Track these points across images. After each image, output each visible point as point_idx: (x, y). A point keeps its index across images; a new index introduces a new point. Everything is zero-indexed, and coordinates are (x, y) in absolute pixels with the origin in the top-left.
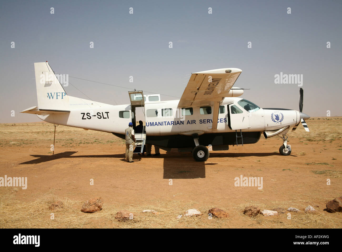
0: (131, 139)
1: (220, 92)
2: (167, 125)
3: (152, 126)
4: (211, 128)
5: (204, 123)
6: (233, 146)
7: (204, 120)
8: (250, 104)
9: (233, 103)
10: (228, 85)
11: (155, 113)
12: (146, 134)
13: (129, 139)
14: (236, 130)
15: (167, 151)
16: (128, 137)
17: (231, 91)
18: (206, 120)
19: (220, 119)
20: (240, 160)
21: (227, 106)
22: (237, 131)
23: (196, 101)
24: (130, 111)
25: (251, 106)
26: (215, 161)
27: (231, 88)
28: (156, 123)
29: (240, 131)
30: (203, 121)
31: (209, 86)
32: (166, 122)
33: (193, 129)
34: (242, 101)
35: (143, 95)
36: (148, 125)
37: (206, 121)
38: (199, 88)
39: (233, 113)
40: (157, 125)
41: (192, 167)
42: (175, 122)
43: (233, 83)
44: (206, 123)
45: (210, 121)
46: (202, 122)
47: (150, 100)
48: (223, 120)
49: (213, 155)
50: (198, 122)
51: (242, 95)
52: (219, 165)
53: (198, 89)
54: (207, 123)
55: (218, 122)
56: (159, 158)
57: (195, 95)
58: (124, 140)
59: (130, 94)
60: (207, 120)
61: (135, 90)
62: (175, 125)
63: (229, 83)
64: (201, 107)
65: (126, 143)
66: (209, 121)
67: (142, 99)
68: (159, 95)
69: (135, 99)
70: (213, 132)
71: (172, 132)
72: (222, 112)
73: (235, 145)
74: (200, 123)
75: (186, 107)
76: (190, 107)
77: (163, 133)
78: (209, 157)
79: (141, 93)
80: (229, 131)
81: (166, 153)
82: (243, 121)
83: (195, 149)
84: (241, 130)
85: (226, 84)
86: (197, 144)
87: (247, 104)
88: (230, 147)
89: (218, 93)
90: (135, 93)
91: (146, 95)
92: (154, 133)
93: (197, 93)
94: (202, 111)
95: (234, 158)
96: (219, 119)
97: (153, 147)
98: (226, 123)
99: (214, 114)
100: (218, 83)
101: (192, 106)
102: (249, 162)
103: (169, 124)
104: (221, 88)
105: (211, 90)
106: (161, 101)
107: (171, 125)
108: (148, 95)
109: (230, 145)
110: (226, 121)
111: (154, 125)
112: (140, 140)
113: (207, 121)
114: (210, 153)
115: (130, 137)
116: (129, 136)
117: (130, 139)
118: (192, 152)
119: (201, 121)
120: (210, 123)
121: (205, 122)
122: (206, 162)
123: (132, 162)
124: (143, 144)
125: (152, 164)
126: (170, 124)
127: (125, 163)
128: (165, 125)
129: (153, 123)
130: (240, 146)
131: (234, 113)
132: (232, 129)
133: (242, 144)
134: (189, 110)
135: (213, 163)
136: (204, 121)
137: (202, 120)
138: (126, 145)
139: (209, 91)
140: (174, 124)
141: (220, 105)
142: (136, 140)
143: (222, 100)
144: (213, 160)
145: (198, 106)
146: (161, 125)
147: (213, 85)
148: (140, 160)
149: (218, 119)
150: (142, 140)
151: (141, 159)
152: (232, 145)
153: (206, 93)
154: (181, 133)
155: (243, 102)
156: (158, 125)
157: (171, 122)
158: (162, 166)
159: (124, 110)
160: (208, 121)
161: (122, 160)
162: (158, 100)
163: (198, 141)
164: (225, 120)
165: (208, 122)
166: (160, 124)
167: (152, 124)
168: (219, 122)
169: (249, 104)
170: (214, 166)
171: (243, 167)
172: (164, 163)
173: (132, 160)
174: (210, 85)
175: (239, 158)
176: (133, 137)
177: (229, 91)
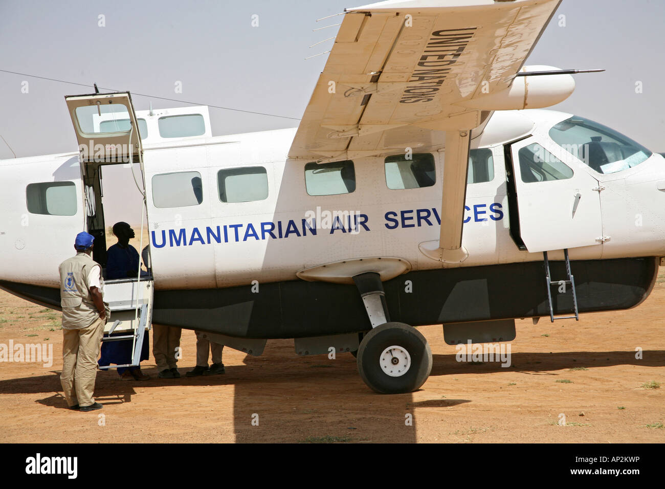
0: (87, 304)
1: (472, 89)
2: (245, 239)
3: (178, 244)
4: (437, 245)
5: (404, 226)
6: (536, 320)
7: (403, 213)
8: (605, 139)
9: (531, 135)
10: (505, 58)
11: (190, 187)
12: (151, 283)
13: (78, 308)
14: (545, 253)
15: (250, 352)
16: (73, 299)
17: (519, 80)
18: (414, 215)
19: (475, 207)
20: (569, 382)
21: (502, 149)
22: (550, 257)
23: (367, 131)
24: (79, 182)
25: (607, 145)
26: (459, 390)
27: (521, 71)
28: (196, 230)
29: (561, 257)
30: (399, 218)
31: (421, 64)
32: (239, 228)
33: (358, 256)
34: (569, 123)
35: (131, 111)
36: (159, 241)
37: (411, 218)
38: (381, 72)
39: (528, 178)
40: (200, 239)
41: (359, 420)
42: (280, 223)
43: (529, 47)
44: (413, 226)
45: (432, 218)
46: (394, 220)
47: (163, 134)
48: (487, 209)
49: (447, 365)
50: (377, 222)
51: (570, 98)
52: (475, 406)
53: (375, 79)
54: (419, 225)
55: (463, 222)
56: (211, 385)
57: (363, 106)
58: (55, 312)
59: (72, 106)
60: (419, 211)
61: (97, 91)
62: (281, 236)
63: (510, 49)
64: (390, 159)
65: (65, 323)
66: (425, 218)
67: (129, 127)
68: (204, 110)
69: (97, 129)
70: (445, 266)
71: (264, 270)
72: (482, 175)
73: (542, 319)
74: (387, 225)
75: (326, 158)
76: (342, 158)
77: (227, 276)
78: (433, 373)
79: (126, 101)
80: (513, 255)
81: (245, 361)
82: (574, 212)
83: (368, 337)
84: (566, 251)
85: (496, 51)
86: (377, 319)
87: (593, 138)
88: (522, 325)
89: (464, 95)
90: (97, 100)
91: (148, 112)
92: (187, 278)
93: (371, 95)
94: (394, 175)
95: (542, 373)
96: (468, 209)
97: (188, 340)
98: (502, 224)
99: (445, 187)
100: (461, 49)
101: (350, 156)
102: (607, 391)
103: (255, 234)
104: (477, 73)
105: (430, 82)
106: (214, 134)
107: (263, 238)
108: (155, 111)
109: (523, 316)
110: (498, 215)
111: (188, 241)
112: (128, 307)
113: (419, 218)
114: (435, 357)
115: (84, 299)
116: (78, 293)
117: (83, 307)
118: (355, 353)
119: (391, 216)
120: (430, 224)
121: (407, 222)
122: (417, 397)
123: (94, 407)
124: (141, 325)
125: (182, 413)
126: (259, 233)
127: (62, 416)
128: (237, 240)
129: (183, 231)
130: (564, 322)
131: (535, 180)
132: (526, 249)
133: (573, 312)
134: (339, 172)
135: (449, 397)
136: (403, 219)
137: (395, 215)
138: (65, 335)
139: (421, 88)
140: (276, 232)
141: (472, 147)
142: (112, 308)
143: (482, 122)
144: (450, 387)
145: (378, 153)
146: (218, 240)
147: (441, 57)
148: (128, 400)
149: (465, 207)
150: (134, 310)
151: (134, 393)
152: (531, 319)
153: (411, 95)
154: (307, 271)
155: (572, 129)
156: (205, 239)
157: (263, 225)
158: (226, 419)
159: (51, 179)
160: (424, 216)
161: (47, 402)
162: (202, 131)
163: (380, 302)
164: (496, 211)
165: (423, 221)
166: (215, 235)
167: (177, 238)
168: (469, 219)
169: (599, 138)
170: (454, 414)
171: (582, 415)
172: (235, 407)
173: (93, 401)
174: (424, 58)
175: (564, 373)
176: (95, 300)
177: (511, 85)
